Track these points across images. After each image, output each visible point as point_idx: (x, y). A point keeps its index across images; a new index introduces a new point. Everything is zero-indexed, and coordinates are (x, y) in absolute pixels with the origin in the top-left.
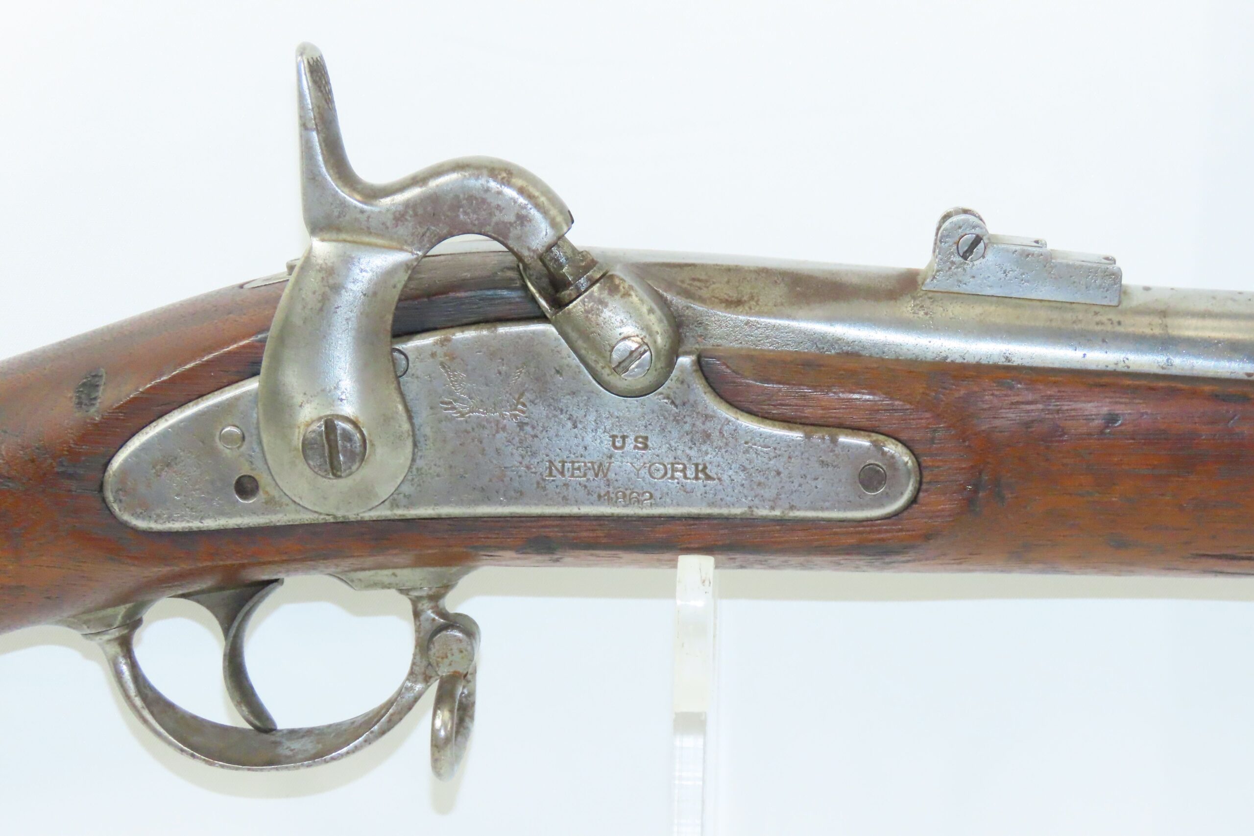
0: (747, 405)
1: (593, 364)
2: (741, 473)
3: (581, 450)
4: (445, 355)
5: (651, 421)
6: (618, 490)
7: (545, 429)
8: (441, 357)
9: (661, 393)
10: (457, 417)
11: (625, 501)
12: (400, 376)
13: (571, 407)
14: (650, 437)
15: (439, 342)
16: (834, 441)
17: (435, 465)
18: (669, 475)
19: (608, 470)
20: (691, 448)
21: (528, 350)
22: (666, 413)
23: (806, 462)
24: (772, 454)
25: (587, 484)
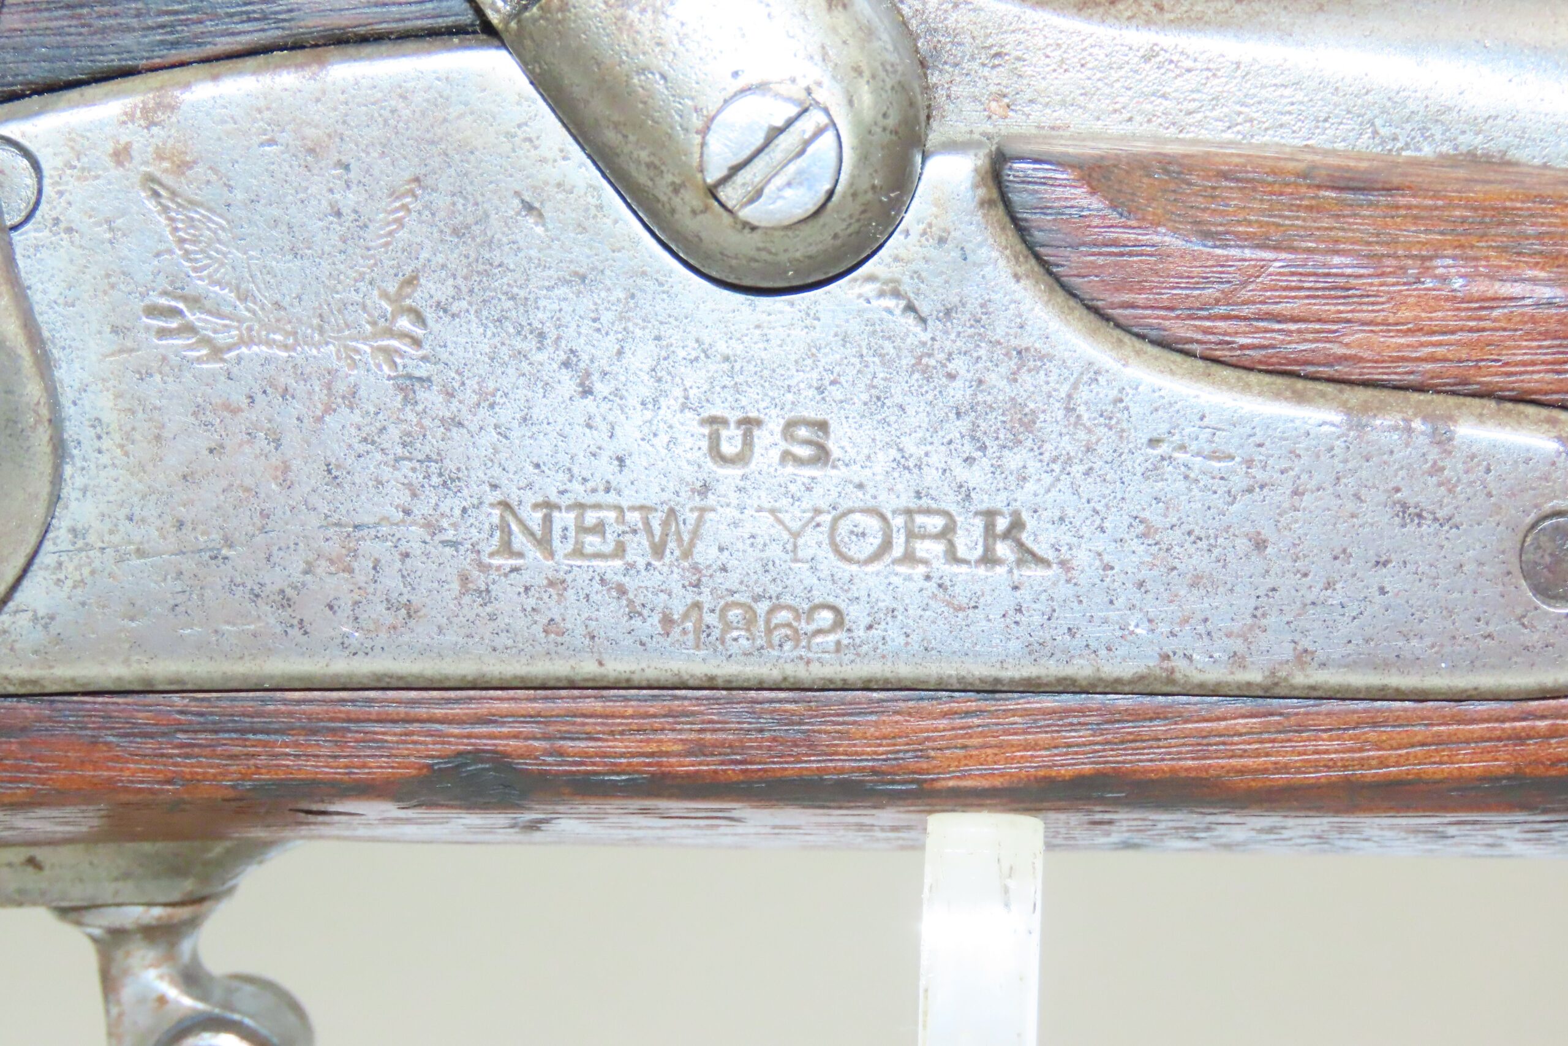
0: (1152, 319)
1: (642, 177)
2: (1135, 544)
3: (605, 468)
4: (160, 156)
5: (837, 369)
6: (730, 599)
7: (488, 400)
8: (146, 163)
9: (871, 278)
10: (199, 360)
11: (751, 638)
12: (14, 228)
13: (573, 325)
14: (833, 426)
15: (138, 114)
16: (1443, 441)
17: (130, 519)
18: (898, 551)
19: (695, 534)
20: (969, 460)
21: (428, 136)
22: (888, 347)
23: (1350, 506)
24: (1238, 482)
25: (626, 580)
